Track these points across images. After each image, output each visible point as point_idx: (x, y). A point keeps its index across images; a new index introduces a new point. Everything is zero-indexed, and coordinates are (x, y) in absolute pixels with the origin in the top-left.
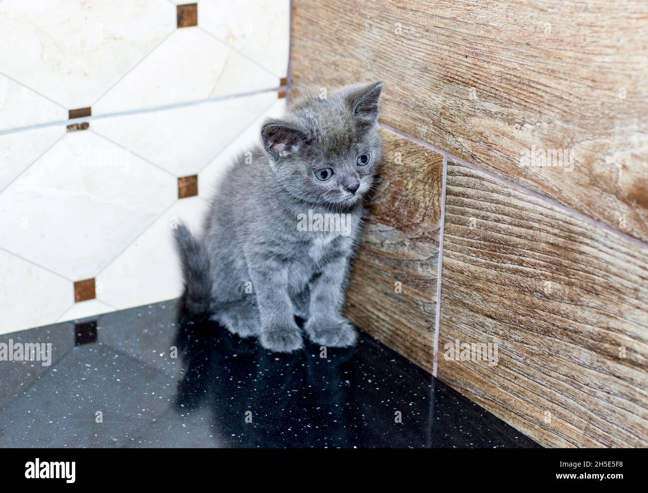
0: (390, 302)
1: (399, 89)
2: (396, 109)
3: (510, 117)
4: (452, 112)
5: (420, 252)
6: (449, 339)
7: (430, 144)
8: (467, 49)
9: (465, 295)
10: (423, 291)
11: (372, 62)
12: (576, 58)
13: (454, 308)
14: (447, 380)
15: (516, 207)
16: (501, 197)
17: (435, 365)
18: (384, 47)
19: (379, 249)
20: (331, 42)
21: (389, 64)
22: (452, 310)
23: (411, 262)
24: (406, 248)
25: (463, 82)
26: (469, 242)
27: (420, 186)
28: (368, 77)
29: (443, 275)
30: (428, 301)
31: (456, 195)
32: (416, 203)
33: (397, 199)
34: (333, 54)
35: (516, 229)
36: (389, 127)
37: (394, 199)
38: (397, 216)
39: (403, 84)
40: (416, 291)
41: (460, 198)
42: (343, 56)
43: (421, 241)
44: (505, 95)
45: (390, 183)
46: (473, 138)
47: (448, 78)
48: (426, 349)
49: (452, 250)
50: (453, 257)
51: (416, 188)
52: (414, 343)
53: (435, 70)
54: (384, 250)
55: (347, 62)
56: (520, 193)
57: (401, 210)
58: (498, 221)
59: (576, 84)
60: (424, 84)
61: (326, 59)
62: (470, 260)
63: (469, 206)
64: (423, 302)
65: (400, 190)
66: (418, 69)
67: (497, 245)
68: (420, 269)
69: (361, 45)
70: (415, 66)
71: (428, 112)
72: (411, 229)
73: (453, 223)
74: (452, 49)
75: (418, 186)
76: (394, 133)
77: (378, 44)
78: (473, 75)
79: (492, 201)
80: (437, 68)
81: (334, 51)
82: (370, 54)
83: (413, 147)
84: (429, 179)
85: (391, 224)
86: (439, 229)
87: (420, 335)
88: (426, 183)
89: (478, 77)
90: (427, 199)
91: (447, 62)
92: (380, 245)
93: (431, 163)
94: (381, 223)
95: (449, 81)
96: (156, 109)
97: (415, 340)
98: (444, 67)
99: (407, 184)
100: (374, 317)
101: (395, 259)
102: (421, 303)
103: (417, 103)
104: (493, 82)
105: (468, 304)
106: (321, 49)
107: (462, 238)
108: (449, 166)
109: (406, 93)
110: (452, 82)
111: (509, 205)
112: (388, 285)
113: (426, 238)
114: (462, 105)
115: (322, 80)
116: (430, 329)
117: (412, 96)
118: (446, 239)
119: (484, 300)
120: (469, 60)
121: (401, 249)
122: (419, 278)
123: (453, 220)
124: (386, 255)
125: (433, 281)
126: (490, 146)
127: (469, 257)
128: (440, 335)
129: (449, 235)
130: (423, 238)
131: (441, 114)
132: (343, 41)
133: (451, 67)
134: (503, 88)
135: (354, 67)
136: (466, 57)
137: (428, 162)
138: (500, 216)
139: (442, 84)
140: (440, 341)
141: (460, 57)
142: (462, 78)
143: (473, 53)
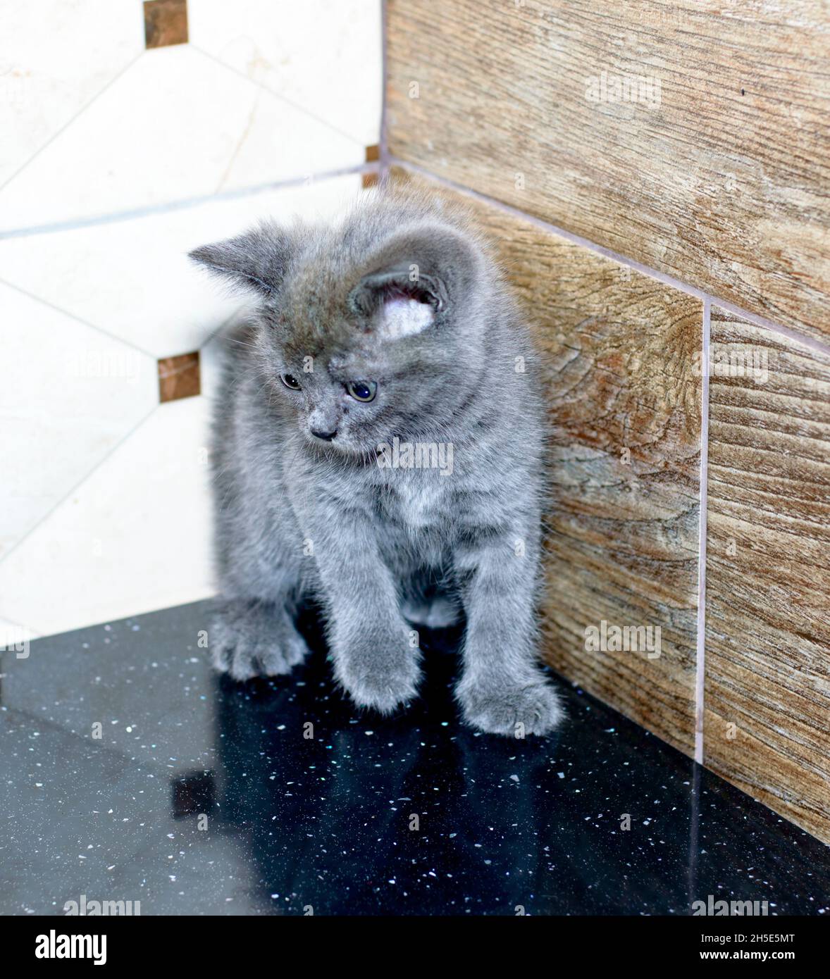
0: (602, 609)
1: (608, 163)
2: (602, 205)
4: (717, 209)
5: (660, 504)
6: (724, 683)
7: (674, 276)
8: (744, 76)
9: (756, 592)
10: (668, 584)
11: (551, 108)
13: (733, 618)
14: (725, 770)
16: (822, 386)
17: (699, 737)
18: (575, 76)
19: (578, 498)
20: (466, 68)
21: (586, 113)
22: (730, 624)
23: (643, 524)
24: (632, 495)
25: (737, 147)
26: (759, 480)
27: (657, 366)
28: (543, 140)
29: (708, 550)
30: (680, 606)
31: (730, 382)
32: (651, 402)
33: (611, 392)
34: (471, 94)
36: (589, 243)
37: (605, 392)
38: (613, 429)
39: (616, 152)
40: (656, 584)
41: (739, 388)
42: (492, 97)
43: (661, 481)
44: (823, 171)
45: (596, 361)
46: (762, 263)
47: (706, 138)
48: (680, 706)
49: (726, 499)
50: (728, 512)
51: (650, 370)
52: (654, 692)
53: (680, 122)
54: (587, 499)
55: (500, 109)
57: (620, 417)
58: (819, 435)
60: (657, 151)
61: (457, 103)
62: (763, 519)
63: (757, 405)
64: (669, 607)
65: (618, 375)
66: (645, 120)
67: (817, 485)
68: (661, 538)
69: (528, 72)
70: (638, 115)
71: (668, 209)
72: (641, 455)
73: (727, 441)
74: (714, 78)
75: (651, 366)
76: (601, 256)
77: (562, 70)
78: (757, 130)
79: (805, 394)
80: (684, 118)
81: (474, 87)
82: (547, 92)
83: (639, 284)
84: (674, 350)
85: (600, 446)
86: (698, 455)
87: (665, 676)
88: (669, 359)
89: (768, 134)
90: (672, 392)
91: (705, 104)
92: (578, 490)
93: (676, 317)
94: (580, 443)
95: (710, 144)
96: (107, 219)
97: (656, 687)
98: (698, 115)
99: (630, 362)
100: (572, 639)
101: (609, 519)
102: (666, 609)
103: (645, 192)
104: (799, 144)
105: (762, 611)
106: (446, 83)
107: (745, 473)
108: (715, 323)
109: (622, 171)
110: (714, 146)
112: (598, 573)
113: (673, 473)
114: (738, 193)
115: (450, 149)
116: (686, 663)
117: (635, 177)
118: (713, 475)
119: (794, 601)
120: (748, 99)
121: (621, 498)
122: (659, 557)
123: (727, 435)
124: (591, 509)
125: (690, 563)
126: (797, 280)
127: (760, 513)
128: (707, 675)
129: (719, 467)
130: (666, 474)
131: (695, 213)
132: (490, 65)
133: (713, 116)
134: (820, 157)
135: (516, 119)
136: (743, 92)
137: (671, 316)
138: (821, 426)
139: (694, 150)
140: (708, 687)
141: (731, 94)
142: (736, 137)
143: (755, 84)
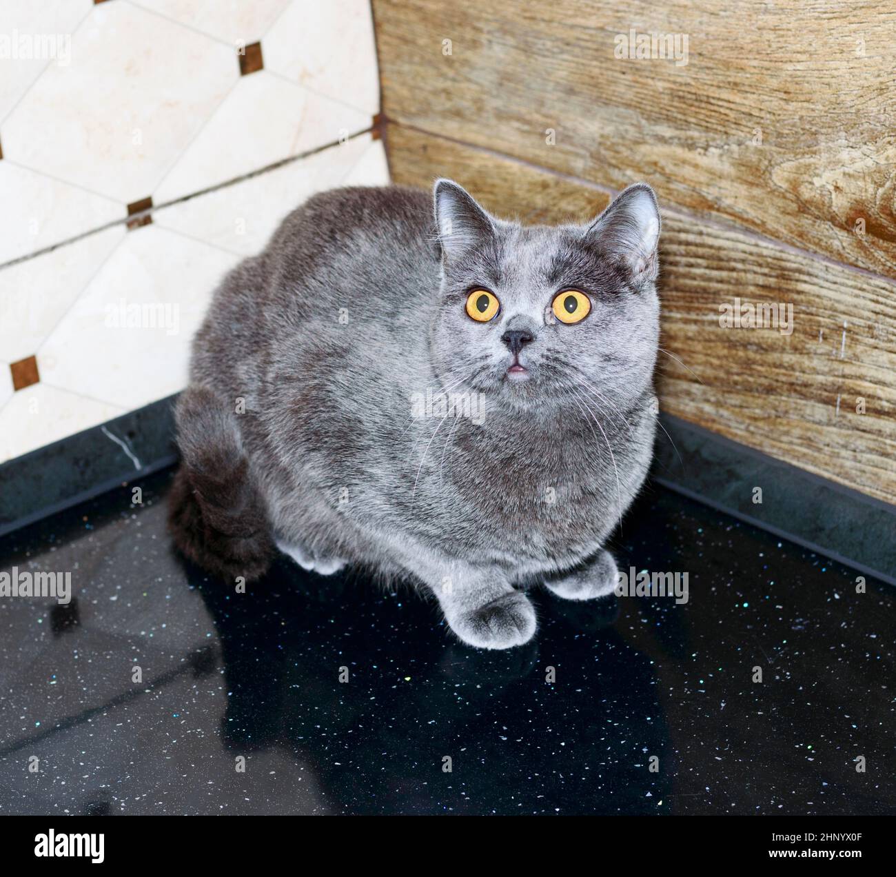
1: (540, 117)
3: (690, 142)
4: (615, 140)
7: (589, 181)
8: (624, 64)
11: (499, 86)
12: (762, 68)
15: (711, 247)
16: (691, 238)
18: (513, 67)
21: (522, 88)
25: (623, 104)
28: (494, 105)
34: (441, 80)
35: (715, 273)
36: (532, 165)
39: (544, 110)
42: (456, 81)
44: (680, 116)
46: (646, 169)
47: (603, 100)
53: (585, 91)
55: (462, 88)
56: (714, 229)
58: (691, 266)
59: (766, 98)
60: (571, 109)
61: (432, 86)
66: (562, 91)
67: (693, 295)
69: (480, 66)
70: (557, 88)
71: (582, 142)
74: (604, 65)
76: (540, 172)
77: (503, 64)
78: (635, 94)
79: (680, 243)
80: (587, 89)
81: (444, 76)
82: (494, 77)
89: (642, 96)
91: (600, 80)
93: (594, 205)
98: (596, 87)
103: (566, 133)
104: (662, 101)
106: (423, 74)
109: (549, 121)
111: (702, 245)
114: (626, 131)
115: (429, 113)
119: (685, 362)
120: (627, 77)
126: (669, 178)
131: (600, 144)
133: (606, 87)
134: (676, 107)
135: (474, 94)
136: (624, 73)
137: (590, 205)
138: (692, 260)
139: (596, 107)
141: (616, 74)
142: (622, 98)
143: (631, 68)
